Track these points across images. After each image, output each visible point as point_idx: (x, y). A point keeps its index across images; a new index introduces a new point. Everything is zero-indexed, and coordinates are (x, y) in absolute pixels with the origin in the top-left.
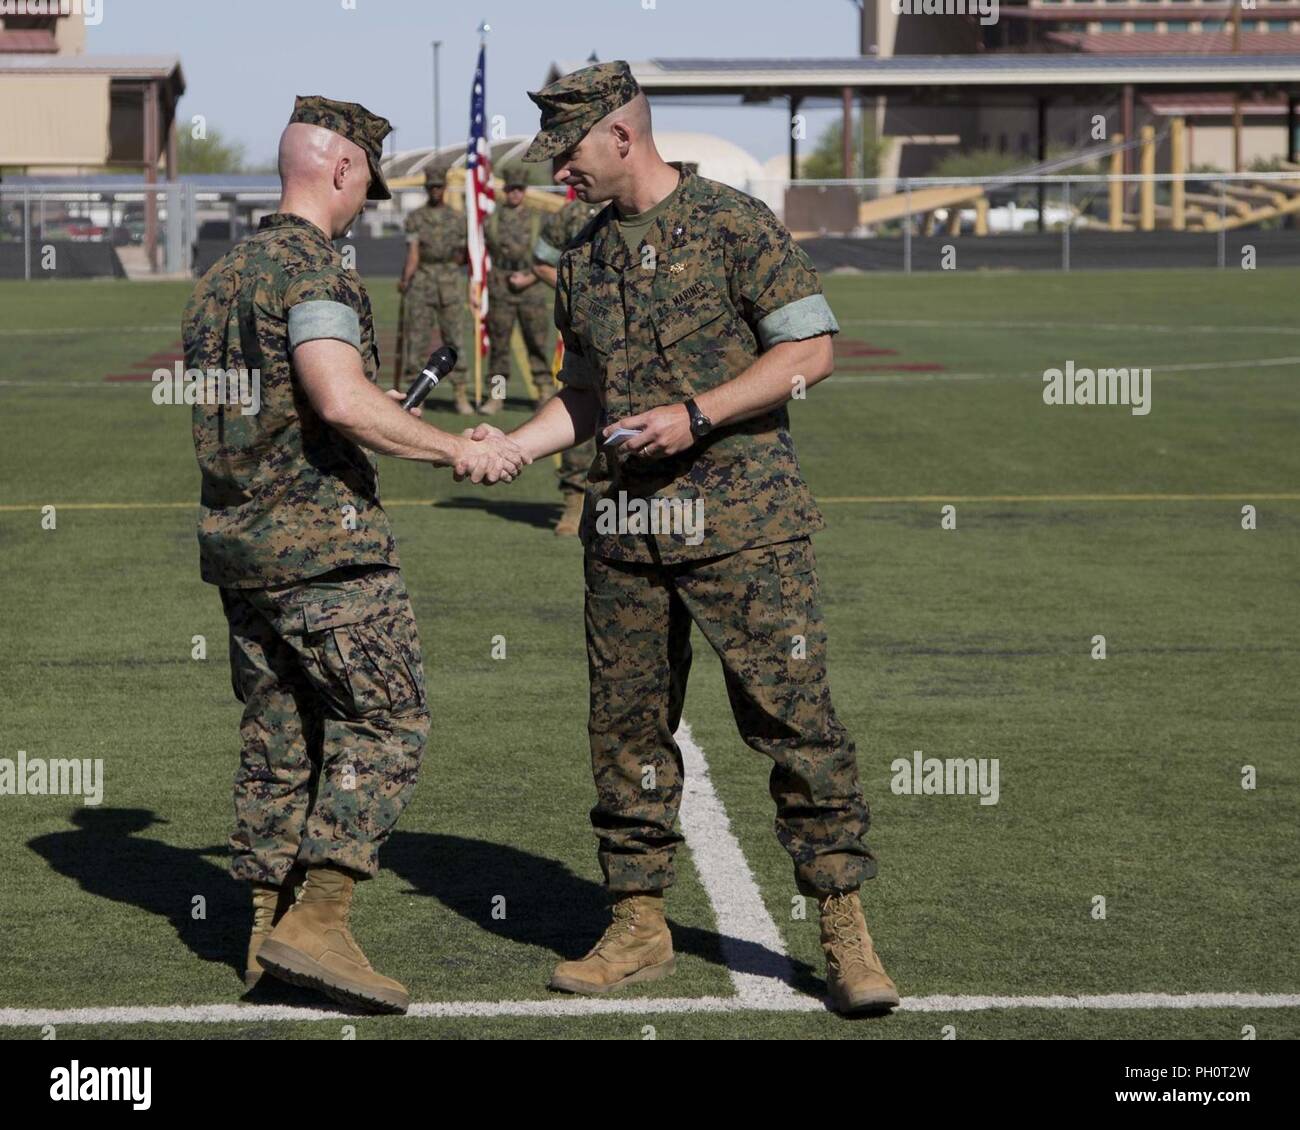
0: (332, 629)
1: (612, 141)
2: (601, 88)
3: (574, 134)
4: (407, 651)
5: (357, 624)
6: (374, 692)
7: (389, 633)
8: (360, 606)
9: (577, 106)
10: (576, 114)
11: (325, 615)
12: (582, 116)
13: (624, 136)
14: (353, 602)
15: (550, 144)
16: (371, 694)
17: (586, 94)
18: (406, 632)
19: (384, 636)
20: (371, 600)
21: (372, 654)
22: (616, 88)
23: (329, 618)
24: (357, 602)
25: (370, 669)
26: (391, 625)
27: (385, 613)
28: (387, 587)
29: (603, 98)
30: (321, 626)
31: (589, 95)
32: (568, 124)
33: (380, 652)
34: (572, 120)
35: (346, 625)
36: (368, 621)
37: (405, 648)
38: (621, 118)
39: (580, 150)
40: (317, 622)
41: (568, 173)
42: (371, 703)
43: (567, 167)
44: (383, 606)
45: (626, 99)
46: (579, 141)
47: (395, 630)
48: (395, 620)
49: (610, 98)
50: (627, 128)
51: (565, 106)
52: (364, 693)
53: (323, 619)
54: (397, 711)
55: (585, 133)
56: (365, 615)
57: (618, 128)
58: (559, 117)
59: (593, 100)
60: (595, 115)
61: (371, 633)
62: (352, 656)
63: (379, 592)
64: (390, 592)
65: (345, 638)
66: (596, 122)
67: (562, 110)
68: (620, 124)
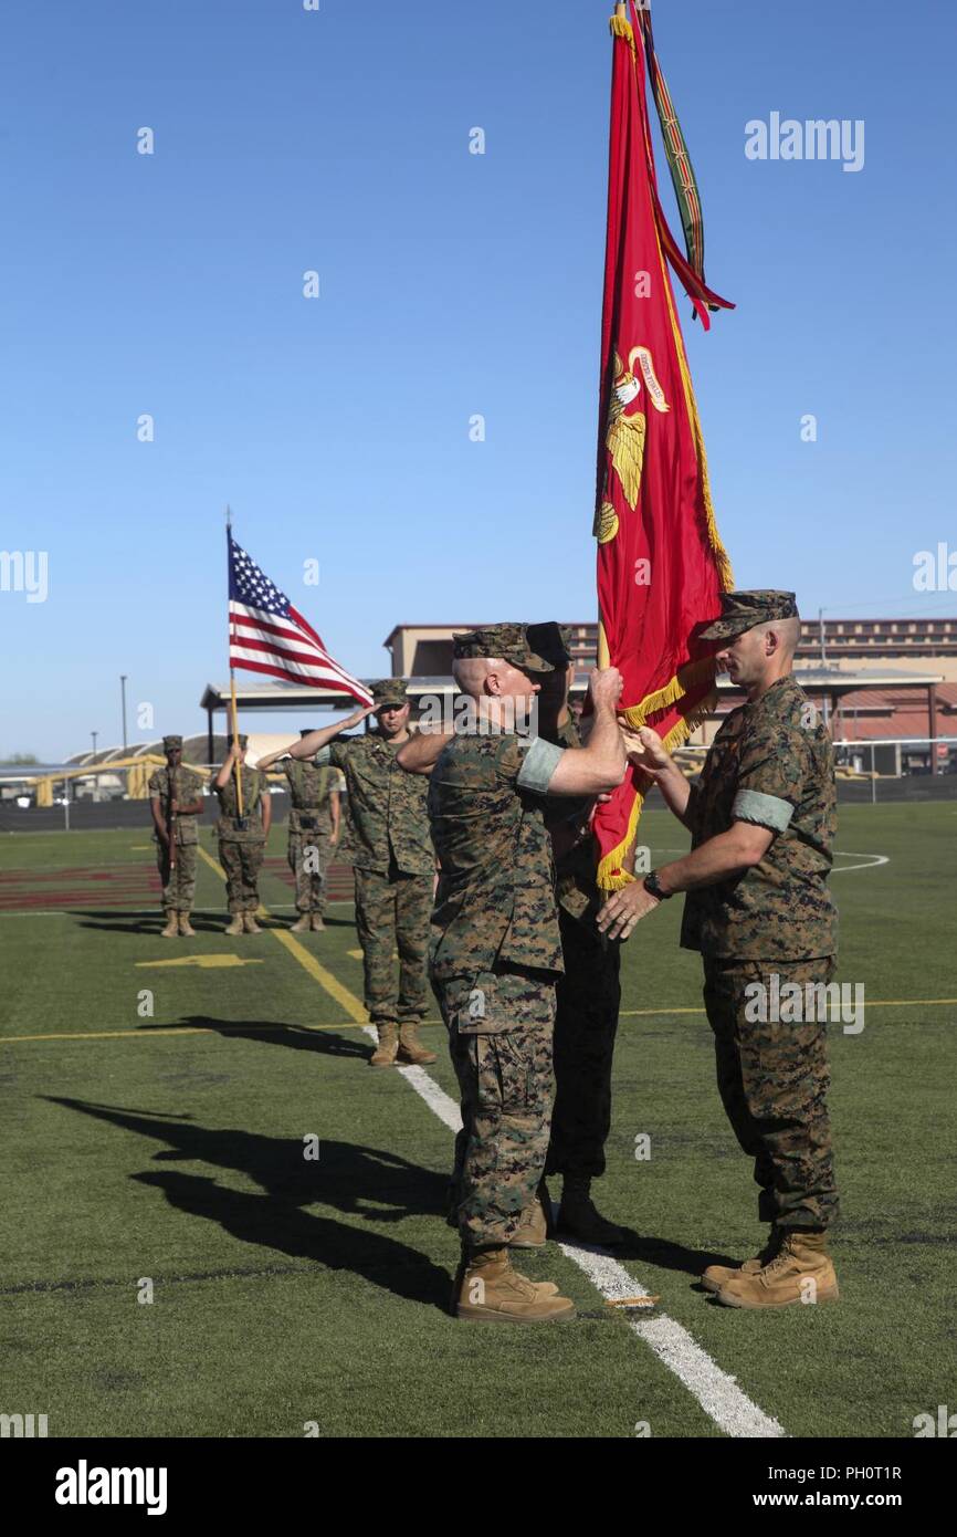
0: (477, 1035)
1: (764, 641)
2: (769, 600)
3: (740, 627)
4: (531, 1063)
5: (495, 1035)
6: (496, 1090)
7: (519, 1046)
8: (501, 1021)
9: (749, 608)
10: (746, 613)
11: (473, 1023)
12: (750, 616)
13: (773, 642)
14: (495, 1016)
15: (721, 630)
16: (492, 1091)
17: (758, 601)
18: (534, 1047)
19: (515, 1047)
20: (510, 1018)
21: (502, 1060)
22: (780, 605)
23: (475, 1025)
24: (498, 1018)
25: (498, 1071)
26: (523, 1040)
27: (519, 1029)
28: (525, 1009)
29: (768, 608)
30: (469, 1030)
31: (760, 602)
32: (738, 620)
33: (509, 1060)
34: (742, 617)
35: (487, 1034)
36: (505, 1033)
37: (529, 1060)
38: (778, 627)
39: (740, 640)
40: (466, 1026)
41: (727, 655)
42: (491, 1098)
43: (727, 650)
44: (518, 1024)
45: (785, 615)
46: (742, 633)
47: (527, 1043)
48: (527, 1036)
49: (774, 610)
50: (778, 637)
51: (739, 605)
52: (487, 1089)
53: (470, 1025)
54: (508, 1108)
55: (747, 629)
56: (502, 1029)
57: (772, 634)
58: (733, 612)
59: (761, 607)
60: (759, 618)
61: (505, 1043)
62: (488, 1058)
63: (517, 1013)
64: (527, 1014)
65: (486, 1043)
66: (758, 623)
67: (737, 607)
68: (775, 633)
